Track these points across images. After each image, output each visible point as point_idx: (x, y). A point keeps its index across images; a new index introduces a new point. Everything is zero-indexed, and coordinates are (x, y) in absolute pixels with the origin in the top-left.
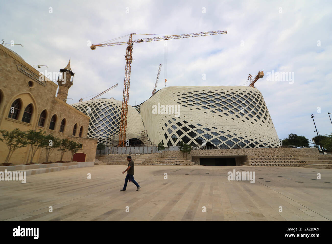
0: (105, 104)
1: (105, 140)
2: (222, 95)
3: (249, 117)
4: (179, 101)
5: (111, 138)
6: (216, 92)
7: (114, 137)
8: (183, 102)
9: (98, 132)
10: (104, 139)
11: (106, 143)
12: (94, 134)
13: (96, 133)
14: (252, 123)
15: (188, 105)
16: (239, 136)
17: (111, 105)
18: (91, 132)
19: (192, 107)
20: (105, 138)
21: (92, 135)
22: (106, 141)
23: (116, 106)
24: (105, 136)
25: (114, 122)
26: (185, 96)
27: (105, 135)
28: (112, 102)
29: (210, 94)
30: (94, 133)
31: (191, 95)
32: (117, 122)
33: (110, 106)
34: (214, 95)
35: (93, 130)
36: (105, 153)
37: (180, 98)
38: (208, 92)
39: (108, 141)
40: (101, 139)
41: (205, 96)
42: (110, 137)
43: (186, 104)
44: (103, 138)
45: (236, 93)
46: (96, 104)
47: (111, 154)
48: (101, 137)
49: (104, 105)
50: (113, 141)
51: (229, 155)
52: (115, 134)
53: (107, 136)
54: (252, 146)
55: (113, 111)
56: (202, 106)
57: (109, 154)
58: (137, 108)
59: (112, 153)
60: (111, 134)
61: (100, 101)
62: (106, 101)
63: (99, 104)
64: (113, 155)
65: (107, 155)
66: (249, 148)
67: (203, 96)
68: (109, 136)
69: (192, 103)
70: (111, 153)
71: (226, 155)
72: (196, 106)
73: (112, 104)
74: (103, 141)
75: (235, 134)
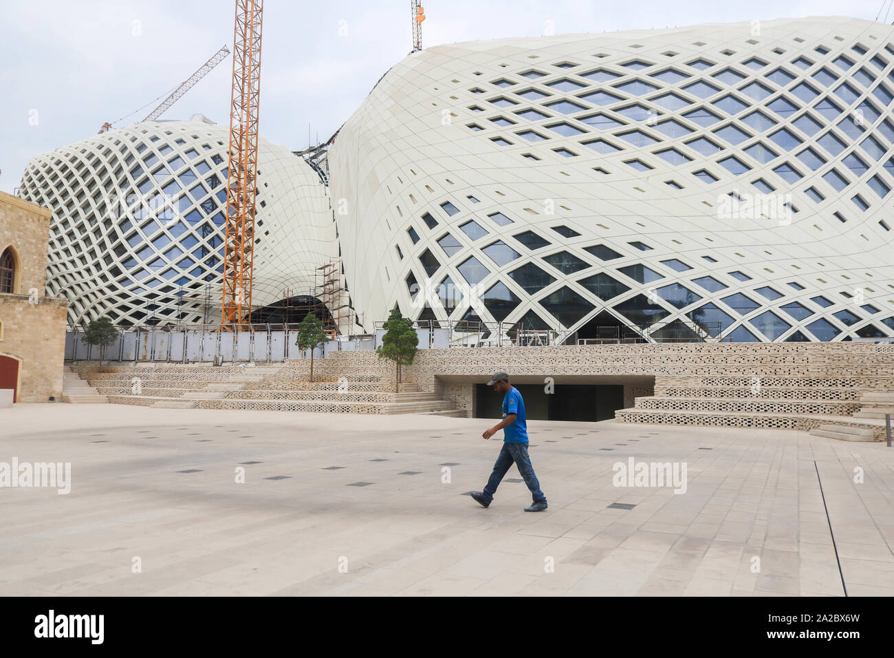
0: (167, 146)
1: (171, 305)
2: (698, 73)
3: (824, 187)
4: (477, 117)
5: (195, 296)
6: (663, 63)
7: (208, 291)
8: (493, 120)
9: (142, 269)
10: (167, 300)
11: (178, 317)
12: (126, 279)
13: (133, 274)
14: (837, 214)
15: (520, 134)
16: (760, 281)
17: (193, 150)
18: (115, 271)
19: (537, 147)
20: (170, 294)
21: (120, 282)
22: (178, 310)
23: (213, 152)
24: (167, 289)
25: (207, 224)
26: (507, 91)
27: (170, 282)
28: (195, 137)
29: (631, 73)
30: (126, 273)
31: (538, 83)
32: (219, 224)
33: (187, 153)
34: (653, 75)
35: (123, 263)
36: (125, 358)
37: (480, 100)
38: (625, 65)
39: (186, 308)
40: (156, 301)
41: (607, 83)
42: (192, 291)
43: (507, 131)
44: (163, 295)
45: (775, 62)
46: (132, 147)
47: (144, 360)
48: (155, 290)
49: (160, 150)
50: (208, 308)
51: (579, 373)
52: (214, 276)
53: (178, 288)
54: (825, 330)
55: (202, 178)
56: (585, 137)
57: (137, 361)
58: (316, 157)
59: (148, 358)
60: (194, 280)
61: (145, 132)
62: (169, 133)
63: (141, 147)
64: (152, 365)
65: (132, 364)
66: (806, 340)
67: (594, 83)
68: (186, 287)
69: (538, 124)
70: (145, 357)
71: (568, 374)
72: (558, 138)
73: (197, 145)
74: (164, 306)
75: (738, 274)
